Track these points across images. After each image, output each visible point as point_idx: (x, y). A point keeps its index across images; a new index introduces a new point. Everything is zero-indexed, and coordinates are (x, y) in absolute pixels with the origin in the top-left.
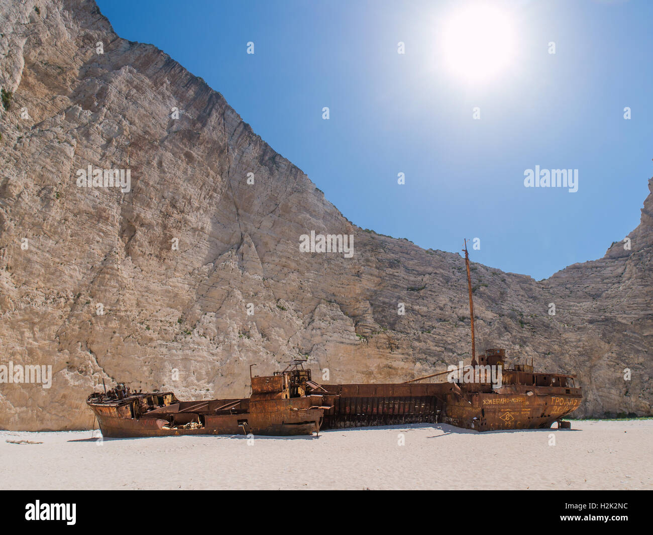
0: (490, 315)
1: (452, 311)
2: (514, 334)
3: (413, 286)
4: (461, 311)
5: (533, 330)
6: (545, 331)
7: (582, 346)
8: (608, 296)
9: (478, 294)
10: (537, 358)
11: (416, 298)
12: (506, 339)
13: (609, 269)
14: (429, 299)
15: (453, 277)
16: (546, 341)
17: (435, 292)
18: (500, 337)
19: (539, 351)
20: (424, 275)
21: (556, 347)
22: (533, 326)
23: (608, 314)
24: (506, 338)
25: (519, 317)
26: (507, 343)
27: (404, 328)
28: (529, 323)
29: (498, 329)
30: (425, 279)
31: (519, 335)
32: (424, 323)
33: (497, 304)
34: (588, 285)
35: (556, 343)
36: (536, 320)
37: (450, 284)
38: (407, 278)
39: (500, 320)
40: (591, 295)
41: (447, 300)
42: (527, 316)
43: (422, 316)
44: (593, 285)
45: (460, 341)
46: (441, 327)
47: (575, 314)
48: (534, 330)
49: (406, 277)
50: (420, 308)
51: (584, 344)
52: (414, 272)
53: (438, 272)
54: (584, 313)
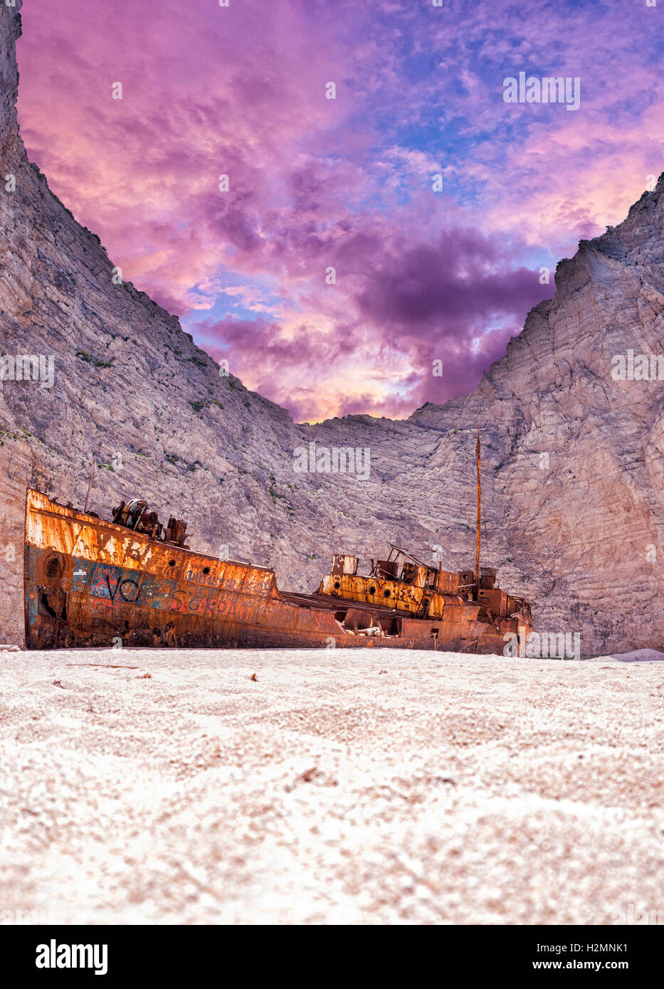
0: (223, 465)
1: (156, 437)
2: (261, 511)
3: (87, 351)
4: (170, 442)
5: (290, 510)
6: (310, 516)
7: (363, 551)
8: (406, 481)
9: (205, 417)
10: (296, 562)
11: (91, 380)
12: (249, 518)
13: (414, 440)
14: (118, 395)
15: (164, 363)
16: (310, 533)
17: (129, 383)
18: (239, 512)
19: (298, 549)
20: (114, 337)
21: (325, 547)
22: (291, 504)
23: (405, 510)
24: (248, 516)
25: (268, 482)
26: (250, 525)
27: (65, 445)
28: (284, 497)
29: (236, 495)
30: (113, 346)
31: (269, 516)
32: (100, 444)
33: (236, 448)
34: (378, 456)
35: (326, 540)
36: (296, 494)
37: (156, 375)
38: (80, 326)
39: (239, 479)
40: (379, 474)
41: (151, 409)
42: (282, 483)
43: (98, 427)
44: (386, 459)
45: (168, 503)
46: (135, 464)
47: (354, 497)
48: (292, 511)
49: (79, 324)
50: (98, 407)
51: (367, 549)
52: (96, 320)
53: (139, 342)
54: (370, 499)
